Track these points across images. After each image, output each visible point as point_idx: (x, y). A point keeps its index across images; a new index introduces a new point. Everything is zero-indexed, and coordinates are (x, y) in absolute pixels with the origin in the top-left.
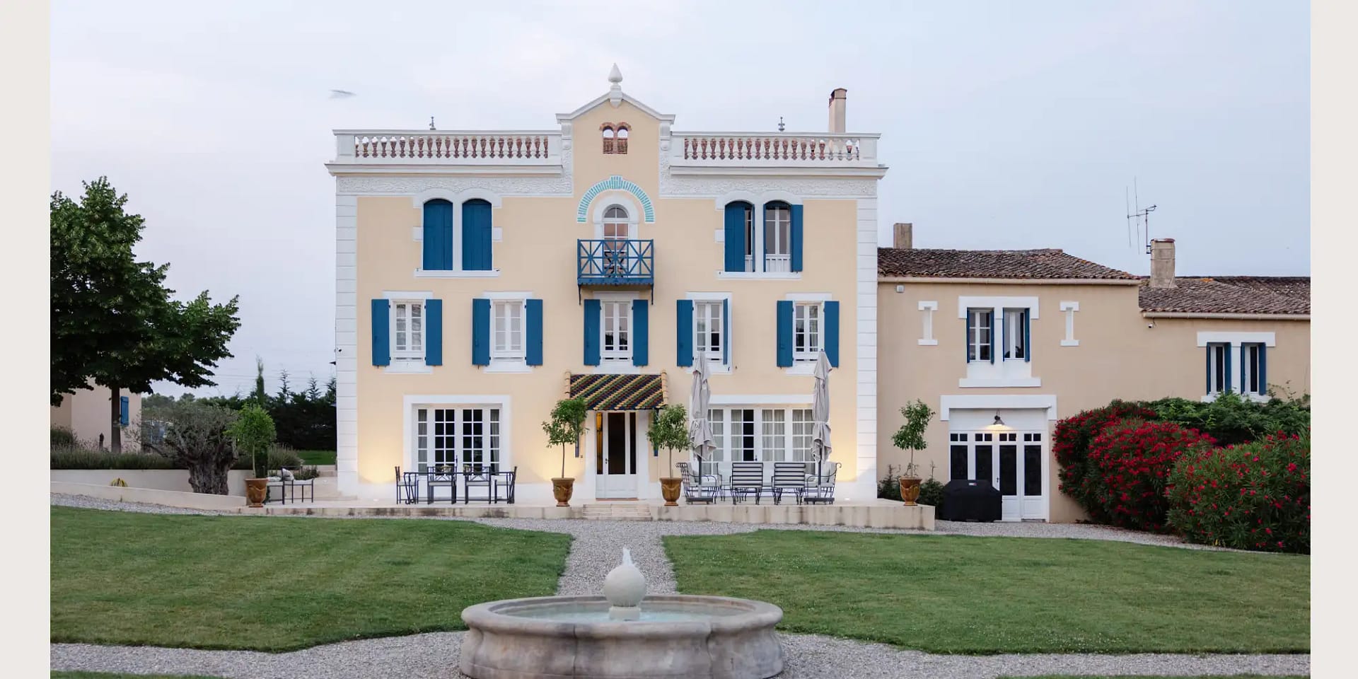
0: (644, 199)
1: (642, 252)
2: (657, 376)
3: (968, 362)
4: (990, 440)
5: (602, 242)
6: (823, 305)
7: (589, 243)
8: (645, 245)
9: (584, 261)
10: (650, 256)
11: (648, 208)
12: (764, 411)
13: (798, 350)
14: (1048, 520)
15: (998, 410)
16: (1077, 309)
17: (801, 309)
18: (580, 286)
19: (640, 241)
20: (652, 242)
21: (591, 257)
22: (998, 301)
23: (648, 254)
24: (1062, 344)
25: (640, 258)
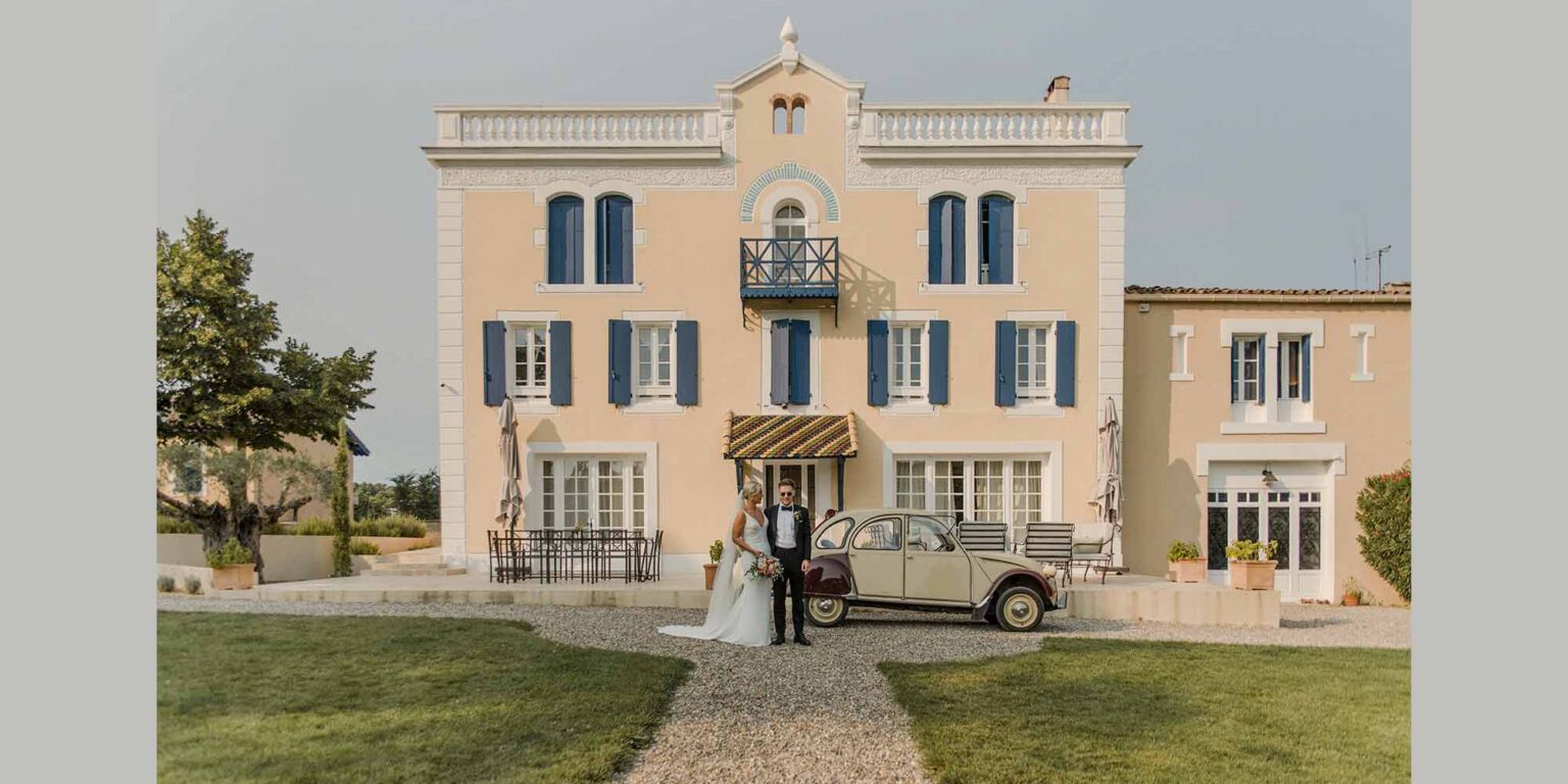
0: (826, 191)
1: (824, 254)
2: (843, 417)
3: (1232, 402)
4: (1257, 500)
5: (772, 241)
6: (1054, 328)
7: (755, 243)
8: (827, 245)
9: (749, 266)
10: (833, 258)
11: (831, 201)
12: (976, 463)
13: (1020, 385)
14: (1331, 601)
15: (1268, 463)
16: (1373, 335)
17: (1024, 333)
18: (746, 301)
19: (821, 240)
20: (836, 240)
21: (757, 262)
22: (1272, 326)
23: (831, 256)
24: (1352, 379)
25: (821, 261)
